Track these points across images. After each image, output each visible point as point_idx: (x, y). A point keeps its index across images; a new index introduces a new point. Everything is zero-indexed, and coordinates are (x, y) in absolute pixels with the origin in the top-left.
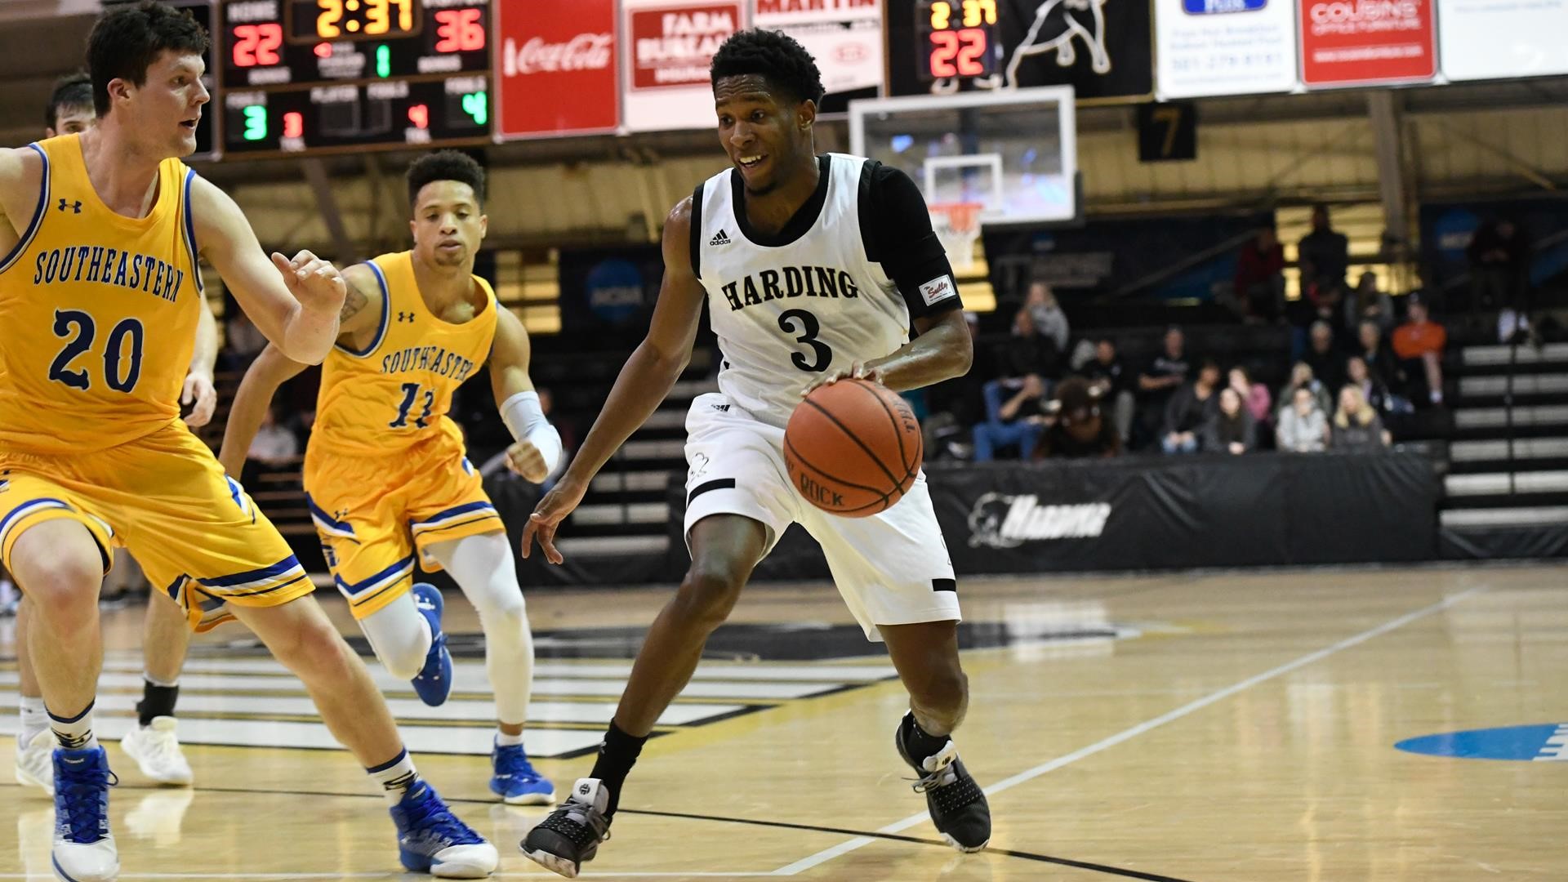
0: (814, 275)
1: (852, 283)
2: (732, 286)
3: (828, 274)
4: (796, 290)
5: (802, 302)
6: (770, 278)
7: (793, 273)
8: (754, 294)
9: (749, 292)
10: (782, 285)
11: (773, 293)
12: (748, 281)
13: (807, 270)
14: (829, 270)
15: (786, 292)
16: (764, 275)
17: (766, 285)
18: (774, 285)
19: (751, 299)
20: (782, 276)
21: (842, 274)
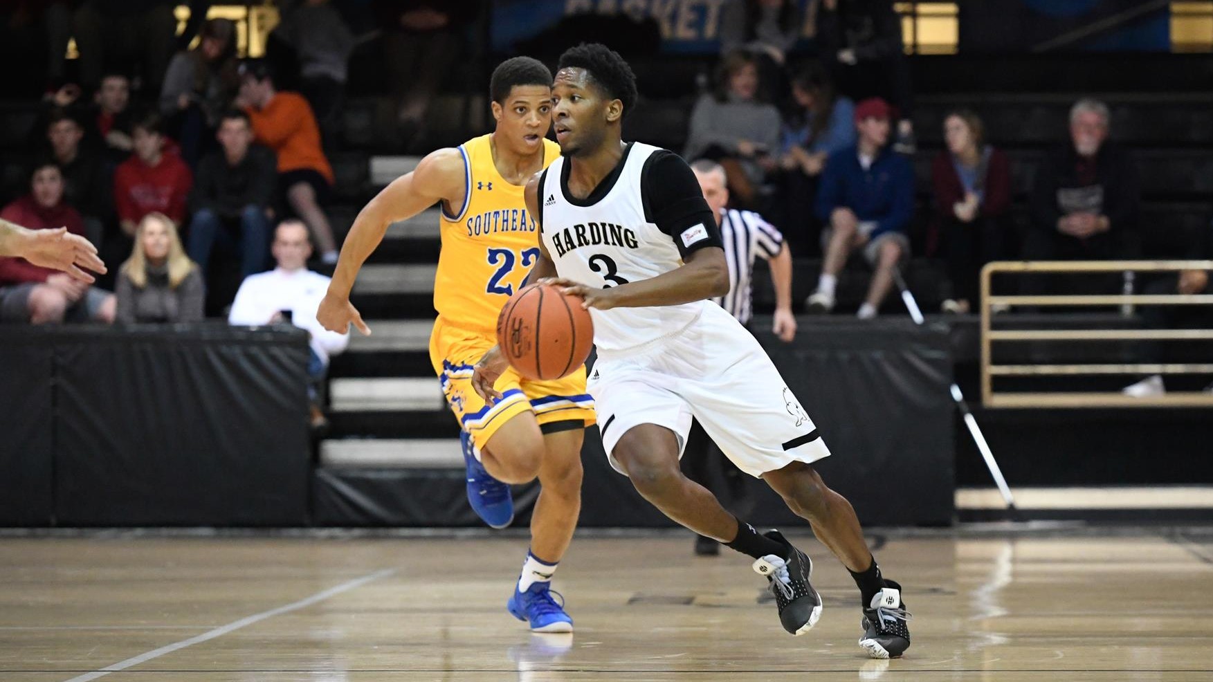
0: (608, 229)
1: (633, 237)
2: (557, 236)
3: (617, 229)
4: (597, 240)
5: (601, 249)
6: (581, 231)
7: (594, 227)
8: (571, 242)
9: (567, 240)
10: (588, 235)
11: (583, 242)
12: (566, 231)
13: (603, 225)
14: (617, 226)
15: (591, 241)
16: (576, 227)
17: (578, 235)
18: (583, 235)
19: (569, 246)
20: (588, 229)
21: (626, 231)
